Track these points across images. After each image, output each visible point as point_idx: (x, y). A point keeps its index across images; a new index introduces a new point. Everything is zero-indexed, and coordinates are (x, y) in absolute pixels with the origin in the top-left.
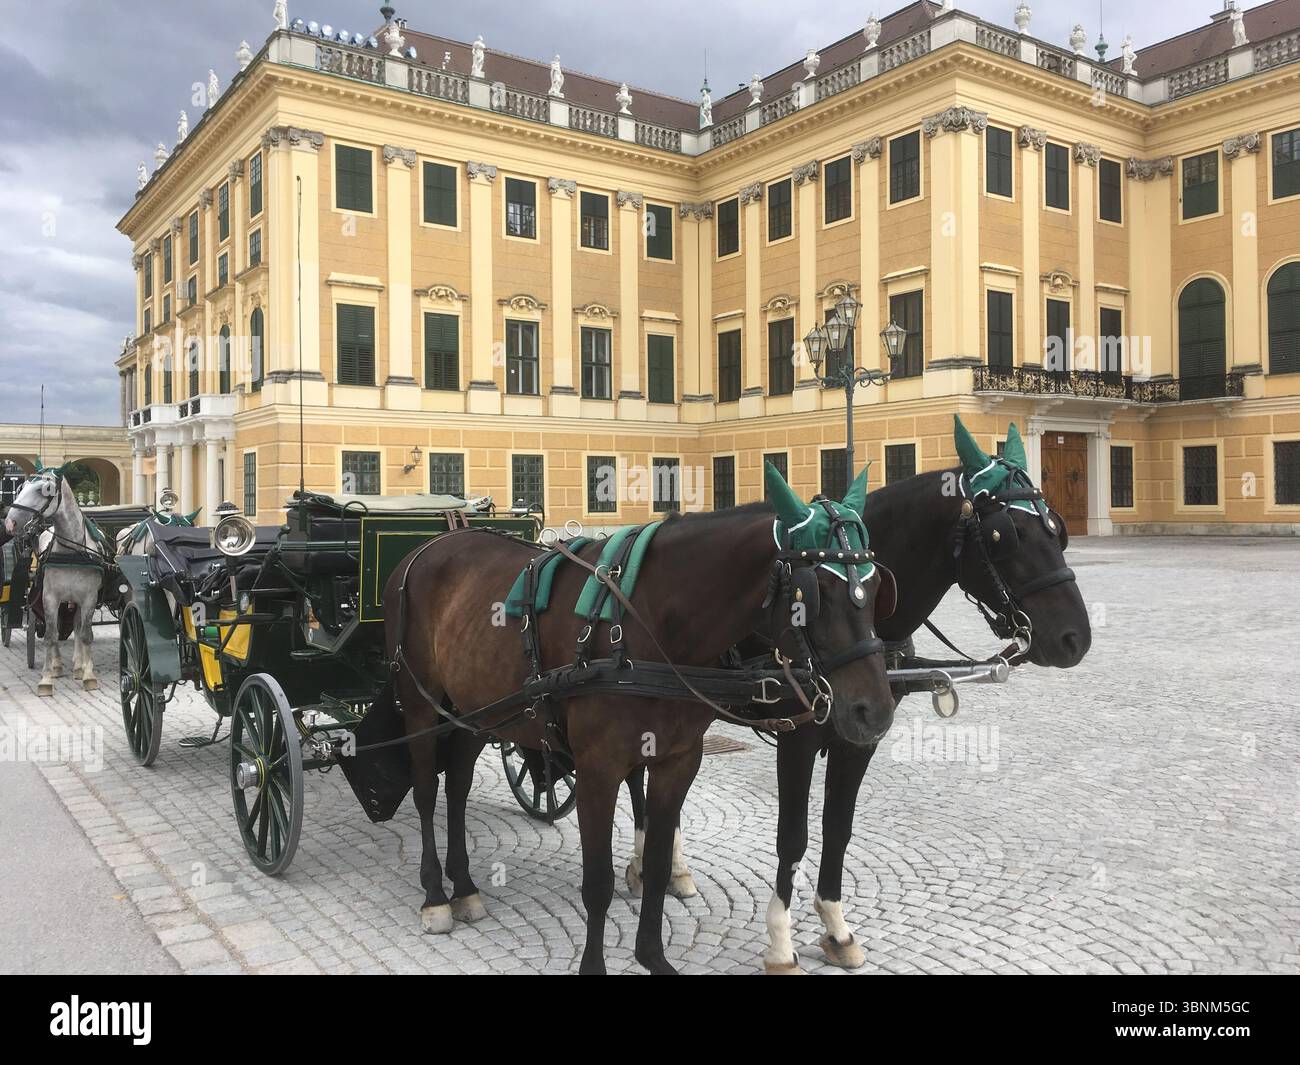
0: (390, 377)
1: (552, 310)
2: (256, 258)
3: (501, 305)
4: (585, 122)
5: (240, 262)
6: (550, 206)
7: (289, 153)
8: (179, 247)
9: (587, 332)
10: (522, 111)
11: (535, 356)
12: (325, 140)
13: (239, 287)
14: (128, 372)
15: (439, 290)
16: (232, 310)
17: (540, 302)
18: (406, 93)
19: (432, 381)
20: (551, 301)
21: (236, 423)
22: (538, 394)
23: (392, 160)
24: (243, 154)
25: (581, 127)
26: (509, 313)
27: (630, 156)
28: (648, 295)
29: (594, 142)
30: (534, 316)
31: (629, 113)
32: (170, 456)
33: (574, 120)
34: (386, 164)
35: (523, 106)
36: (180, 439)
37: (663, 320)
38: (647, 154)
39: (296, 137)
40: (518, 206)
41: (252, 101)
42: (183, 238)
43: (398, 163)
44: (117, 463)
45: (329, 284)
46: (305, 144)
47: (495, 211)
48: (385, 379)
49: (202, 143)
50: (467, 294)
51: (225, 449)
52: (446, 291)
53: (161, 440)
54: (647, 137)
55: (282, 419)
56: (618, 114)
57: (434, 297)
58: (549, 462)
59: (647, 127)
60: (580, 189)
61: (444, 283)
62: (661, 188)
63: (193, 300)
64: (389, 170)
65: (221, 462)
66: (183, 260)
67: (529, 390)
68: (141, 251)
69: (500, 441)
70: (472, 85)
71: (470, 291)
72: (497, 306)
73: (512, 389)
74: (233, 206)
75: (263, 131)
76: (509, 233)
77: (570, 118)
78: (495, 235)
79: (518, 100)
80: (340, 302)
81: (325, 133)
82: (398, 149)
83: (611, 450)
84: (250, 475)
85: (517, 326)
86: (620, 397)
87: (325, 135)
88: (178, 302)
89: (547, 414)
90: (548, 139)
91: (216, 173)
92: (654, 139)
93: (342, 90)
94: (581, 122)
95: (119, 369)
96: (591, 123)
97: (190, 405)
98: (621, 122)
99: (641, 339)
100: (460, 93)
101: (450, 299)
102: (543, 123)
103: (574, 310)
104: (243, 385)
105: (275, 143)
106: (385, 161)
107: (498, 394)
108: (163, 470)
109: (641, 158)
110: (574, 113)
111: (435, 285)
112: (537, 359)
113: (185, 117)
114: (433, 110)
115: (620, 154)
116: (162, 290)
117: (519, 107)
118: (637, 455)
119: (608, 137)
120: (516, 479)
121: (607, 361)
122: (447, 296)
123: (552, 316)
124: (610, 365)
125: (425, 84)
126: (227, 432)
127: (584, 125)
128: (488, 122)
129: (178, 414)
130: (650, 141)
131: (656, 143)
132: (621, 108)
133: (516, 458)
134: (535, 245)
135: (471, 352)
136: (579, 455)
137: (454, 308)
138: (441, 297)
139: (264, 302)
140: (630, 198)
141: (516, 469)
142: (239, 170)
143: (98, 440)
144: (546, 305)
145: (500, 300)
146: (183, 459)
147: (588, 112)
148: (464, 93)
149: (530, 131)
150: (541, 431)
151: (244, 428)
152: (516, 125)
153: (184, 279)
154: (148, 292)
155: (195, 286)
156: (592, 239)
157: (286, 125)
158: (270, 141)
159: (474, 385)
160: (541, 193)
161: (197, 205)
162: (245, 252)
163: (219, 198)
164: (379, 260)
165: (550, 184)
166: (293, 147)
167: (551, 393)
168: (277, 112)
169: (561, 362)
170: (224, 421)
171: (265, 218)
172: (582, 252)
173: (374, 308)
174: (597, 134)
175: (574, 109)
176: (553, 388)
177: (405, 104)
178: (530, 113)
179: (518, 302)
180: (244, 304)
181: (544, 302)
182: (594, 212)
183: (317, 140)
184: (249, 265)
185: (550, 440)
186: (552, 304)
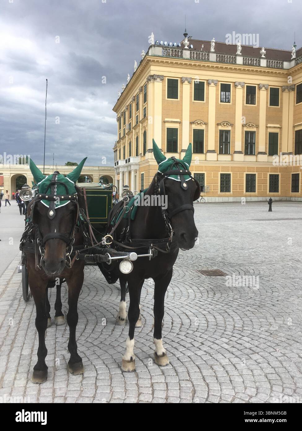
0: (182, 150)
1: (235, 126)
2: (145, 115)
3: (218, 125)
4: (249, 62)
5: (141, 117)
6: (236, 92)
7: (154, 83)
8: (127, 114)
9: (247, 133)
10: (227, 61)
11: (229, 141)
12: (164, 78)
13: (141, 125)
14: (116, 151)
15: (198, 122)
16: (139, 132)
17: (231, 123)
18: (190, 60)
19: (195, 150)
20: (235, 123)
21: (140, 165)
22: (230, 154)
23: (184, 82)
24: (142, 85)
25: (247, 64)
26: (220, 128)
27: (264, 72)
28: (269, 119)
29: (251, 68)
30: (229, 128)
31: (264, 57)
32: (123, 175)
33: (245, 62)
34: (182, 83)
35: (227, 59)
36: (126, 170)
37: (275, 127)
38: (270, 70)
39: (156, 78)
40: (224, 93)
41: (144, 68)
42: (128, 111)
43: (186, 82)
44: (112, 177)
45: (165, 122)
46: (158, 80)
47: (217, 95)
48: (180, 150)
49: (132, 83)
50: (207, 122)
51: (136, 172)
52: (200, 122)
53: (121, 170)
54: (271, 64)
55: (150, 163)
56: (261, 58)
57: (196, 124)
58: (233, 176)
59: (271, 61)
60: (246, 85)
61: (200, 119)
62: (274, 82)
63: (130, 129)
64: (183, 85)
65: (136, 176)
66: (128, 118)
67: (226, 153)
68: (118, 116)
69: (216, 169)
70: (210, 54)
71: (208, 122)
72: (217, 126)
73: (221, 152)
74: (140, 101)
75: (147, 77)
76: (221, 101)
77: (243, 61)
78: (217, 103)
79: (226, 57)
80: (167, 127)
81: (164, 75)
82: (186, 78)
83: (255, 172)
84: (142, 180)
85: (223, 132)
86: (258, 154)
87: (164, 76)
88: (127, 130)
89: (232, 160)
90: (235, 69)
91: (136, 91)
92: (273, 65)
93: (170, 61)
94: (247, 62)
95: (114, 150)
96: (251, 62)
97: (128, 160)
98: (262, 60)
99: (266, 134)
100: (206, 57)
101: (201, 124)
102: (234, 64)
103: (243, 125)
104: (141, 154)
105: (150, 80)
106: (182, 82)
107: (216, 154)
108: (121, 179)
109: (268, 72)
110: (245, 59)
111: (197, 120)
112: (229, 142)
113: (129, 76)
114: (197, 64)
115: (260, 71)
116: (123, 127)
117: (226, 59)
118: (263, 173)
119: (257, 66)
120: (221, 181)
121: (254, 142)
122: (200, 123)
123: (235, 128)
124: (255, 143)
125: (195, 56)
126: (137, 167)
127: (248, 63)
128: (215, 66)
129: (125, 162)
130: (272, 66)
131: (274, 66)
132: (262, 56)
133: (221, 175)
134: (230, 105)
135: (208, 141)
136: (243, 173)
137: (203, 127)
138: (199, 124)
139: (147, 129)
140: (264, 86)
141: (221, 178)
142: (141, 90)
143: (108, 170)
144: (233, 125)
145: (217, 124)
146: (127, 175)
147: (250, 58)
148: (208, 57)
149: (229, 67)
150: (230, 166)
151: (141, 166)
152: (224, 66)
153: (128, 123)
154: (120, 128)
155: (131, 125)
156: (250, 101)
157: (153, 74)
158: (149, 80)
159: (208, 152)
160: (232, 88)
161: (131, 101)
162: (142, 114)
163: (136, 98)
164: (180, 114)
165: (236, 84)
166: (155, 81)
167: (234, 153)
168: (151, 70)
169: (238, 143)
170: (136, 164)
171: (147, 104)
172: (246, 106)
173: (178, 129)
174: (253, 65)
175: (245, 58)
176: (235, 152)
177: (188, 63)
178: (229, 61)
179: (223, 124)
180: (142, 130)
181: (232, 124)
182: (251, 93)
183: (162, 78)
184: (143, 118)
185: (233, 169)
186: (235, 124)
